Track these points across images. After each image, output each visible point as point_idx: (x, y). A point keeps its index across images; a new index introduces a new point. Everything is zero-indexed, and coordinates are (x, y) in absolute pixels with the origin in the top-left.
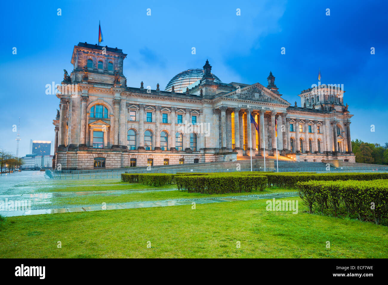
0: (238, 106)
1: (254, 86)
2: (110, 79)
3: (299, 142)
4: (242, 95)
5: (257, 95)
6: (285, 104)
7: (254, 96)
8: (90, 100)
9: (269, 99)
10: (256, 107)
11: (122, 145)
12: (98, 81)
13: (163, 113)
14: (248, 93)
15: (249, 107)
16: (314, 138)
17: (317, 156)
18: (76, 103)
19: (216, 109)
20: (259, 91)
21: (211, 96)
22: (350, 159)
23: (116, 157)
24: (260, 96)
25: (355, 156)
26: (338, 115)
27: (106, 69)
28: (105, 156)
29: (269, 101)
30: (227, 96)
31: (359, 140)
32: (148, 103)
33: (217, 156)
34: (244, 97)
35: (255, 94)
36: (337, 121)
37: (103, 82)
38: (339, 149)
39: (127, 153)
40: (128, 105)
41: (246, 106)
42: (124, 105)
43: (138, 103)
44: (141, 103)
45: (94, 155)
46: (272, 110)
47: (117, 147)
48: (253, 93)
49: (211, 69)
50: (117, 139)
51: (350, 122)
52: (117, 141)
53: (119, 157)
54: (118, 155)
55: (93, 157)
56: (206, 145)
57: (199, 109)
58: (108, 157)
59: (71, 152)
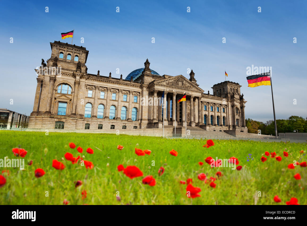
0: (166, 90)
1: (179, 77)
2: (74, 67)
3: (210, 117)
4: (169, 83)
5: (180, 83)
6: (200, 91)
7: (178, 84)
8: (57, 81)
9: (189, 87)
10: (179, 91)
11: (79, 113)
12: (65, 68)
13: (113, 93)
14: (174, 82)
15: (174, 91)
16: (221, 116)
17: (222, 128)
18: (47, 82)
19: (151, 92)
20: (182, 81)
21: (148, 83)
22: (244, 131)
23: (73, 122)
24: (182, 84)
25: (248, 129)
26: (237, 101)
27: (73, 60)
28: (64, 120)
29: (189, 88)
30: (158, 83)
31: (250, 119)
32: (101, 85)
33: (149, 125)
34: (171, 84)
35: (179, 82)
36: (236, 105)
37: (69, 69)
38: (237, 124)
39: (82, 120)
40: (86, 85)
41: (172, 90)
42: (83, 85)
43: (94, 85)
44: (97, 85)
45: (55, 119)
46: (191, 94)
47: (74, 115)
48: (178, 82)
49: (149, 65)
50: (75, 109)
51: (245, 106)
52: (75, 110)
53: (75, 122)
54: (74, 120)
55: (54, 121)
56: (143, 117)
57: (139, 91)
58: (66, 122)
59: (39, 117)
